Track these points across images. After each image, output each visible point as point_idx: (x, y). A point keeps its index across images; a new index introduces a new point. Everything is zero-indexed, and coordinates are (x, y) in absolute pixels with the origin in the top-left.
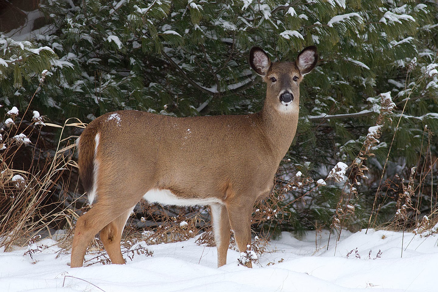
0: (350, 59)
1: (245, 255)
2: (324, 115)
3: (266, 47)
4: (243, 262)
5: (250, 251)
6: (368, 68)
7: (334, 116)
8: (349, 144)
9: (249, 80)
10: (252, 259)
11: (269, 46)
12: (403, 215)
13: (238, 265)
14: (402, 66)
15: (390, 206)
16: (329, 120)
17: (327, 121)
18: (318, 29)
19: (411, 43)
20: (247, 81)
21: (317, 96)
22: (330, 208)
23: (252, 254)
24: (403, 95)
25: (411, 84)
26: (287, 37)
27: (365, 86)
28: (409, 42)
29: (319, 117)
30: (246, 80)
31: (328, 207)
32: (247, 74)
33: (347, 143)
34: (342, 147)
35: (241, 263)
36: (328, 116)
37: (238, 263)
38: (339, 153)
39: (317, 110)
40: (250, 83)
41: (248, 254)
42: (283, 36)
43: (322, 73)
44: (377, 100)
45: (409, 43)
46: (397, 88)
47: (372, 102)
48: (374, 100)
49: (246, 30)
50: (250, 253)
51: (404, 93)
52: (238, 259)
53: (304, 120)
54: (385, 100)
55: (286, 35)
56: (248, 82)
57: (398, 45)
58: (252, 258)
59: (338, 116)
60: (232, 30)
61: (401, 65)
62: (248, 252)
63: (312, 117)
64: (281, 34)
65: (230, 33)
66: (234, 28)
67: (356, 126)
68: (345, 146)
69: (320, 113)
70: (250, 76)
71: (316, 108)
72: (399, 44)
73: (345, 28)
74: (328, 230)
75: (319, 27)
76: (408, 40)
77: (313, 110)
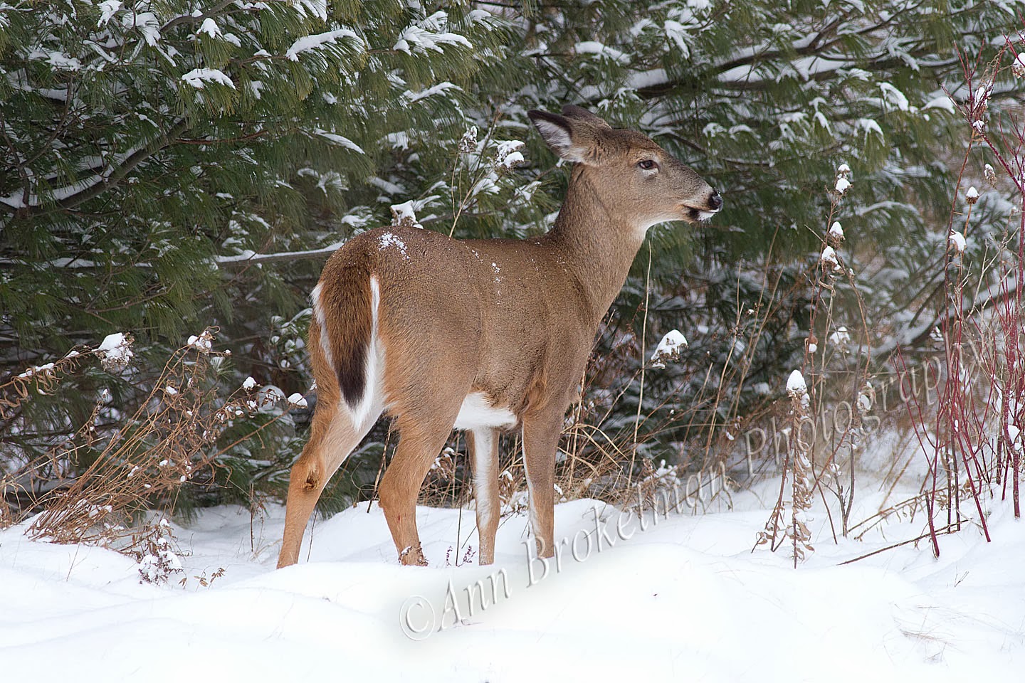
0: (319, 131)
1: (155, 560)
2: (249, 254)
3: (140, 106)
4: (151, 576)
5: (164, 553)
6: (361, 151)
7: (270, 256)
8: (303, 317)
9: (98, 178)
10: (171, 570)
11: (146, 105)
12: (446, 472)
13: (141, 583)
14: (402, 147)
15: (369, 453)
16: (260, 266)
17: (256, 267)
18: (263, 66)
19: (447, 95)
20: (91, 182)
21: (234, 213)
22: (250, 458)
23: (169, 558)
24: (420, 210)
25: (436, 185)
26: (199, 84)
27: (325, 191)
28: (444, 94)
29: (238, 258)
30: (89, 180)
31: (246, 456)
32: (94, 165)
33: (298, 316)
34: (287, 324)
35: (147, 578)
36: (258, 256)
37: (140, 579)
38: (277, 338)
39: (234, 244)
40: (99, 185)
41: (161, 559)
42: (189, 81)
43: (255, 162)
44: (364, 220)
45: (443, 97)
46: (386, 194)
47: (353, 225)
48: (357, 220)
49: (104, 69)
50: (166, 556)
51: (423, 206)
52: (140, 571)
53: (208, 265)
54: (402, 220)
55: (194, 78)
56: (94, 184)
57: (419, 100)
58: (171, 566)
59: (281, 257)
60: (72, 69)
61: (399, 145)
62: (161, 553)
63: (223, 259)
64: (184, 77)
65: (64, 77)
66: (74, 65)
67: (294, 278)
68: (294, 322)
69: (240, 251)
70: (99, 170)
71: (231, 240)
72: (422, 99)
73: (325, 63)
74: (243, 505)
75: (267, 63)
76: (442, 90)
77: (224, 245)
